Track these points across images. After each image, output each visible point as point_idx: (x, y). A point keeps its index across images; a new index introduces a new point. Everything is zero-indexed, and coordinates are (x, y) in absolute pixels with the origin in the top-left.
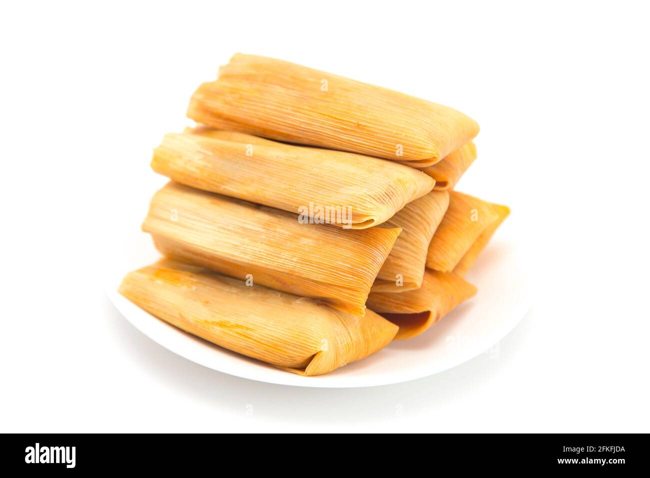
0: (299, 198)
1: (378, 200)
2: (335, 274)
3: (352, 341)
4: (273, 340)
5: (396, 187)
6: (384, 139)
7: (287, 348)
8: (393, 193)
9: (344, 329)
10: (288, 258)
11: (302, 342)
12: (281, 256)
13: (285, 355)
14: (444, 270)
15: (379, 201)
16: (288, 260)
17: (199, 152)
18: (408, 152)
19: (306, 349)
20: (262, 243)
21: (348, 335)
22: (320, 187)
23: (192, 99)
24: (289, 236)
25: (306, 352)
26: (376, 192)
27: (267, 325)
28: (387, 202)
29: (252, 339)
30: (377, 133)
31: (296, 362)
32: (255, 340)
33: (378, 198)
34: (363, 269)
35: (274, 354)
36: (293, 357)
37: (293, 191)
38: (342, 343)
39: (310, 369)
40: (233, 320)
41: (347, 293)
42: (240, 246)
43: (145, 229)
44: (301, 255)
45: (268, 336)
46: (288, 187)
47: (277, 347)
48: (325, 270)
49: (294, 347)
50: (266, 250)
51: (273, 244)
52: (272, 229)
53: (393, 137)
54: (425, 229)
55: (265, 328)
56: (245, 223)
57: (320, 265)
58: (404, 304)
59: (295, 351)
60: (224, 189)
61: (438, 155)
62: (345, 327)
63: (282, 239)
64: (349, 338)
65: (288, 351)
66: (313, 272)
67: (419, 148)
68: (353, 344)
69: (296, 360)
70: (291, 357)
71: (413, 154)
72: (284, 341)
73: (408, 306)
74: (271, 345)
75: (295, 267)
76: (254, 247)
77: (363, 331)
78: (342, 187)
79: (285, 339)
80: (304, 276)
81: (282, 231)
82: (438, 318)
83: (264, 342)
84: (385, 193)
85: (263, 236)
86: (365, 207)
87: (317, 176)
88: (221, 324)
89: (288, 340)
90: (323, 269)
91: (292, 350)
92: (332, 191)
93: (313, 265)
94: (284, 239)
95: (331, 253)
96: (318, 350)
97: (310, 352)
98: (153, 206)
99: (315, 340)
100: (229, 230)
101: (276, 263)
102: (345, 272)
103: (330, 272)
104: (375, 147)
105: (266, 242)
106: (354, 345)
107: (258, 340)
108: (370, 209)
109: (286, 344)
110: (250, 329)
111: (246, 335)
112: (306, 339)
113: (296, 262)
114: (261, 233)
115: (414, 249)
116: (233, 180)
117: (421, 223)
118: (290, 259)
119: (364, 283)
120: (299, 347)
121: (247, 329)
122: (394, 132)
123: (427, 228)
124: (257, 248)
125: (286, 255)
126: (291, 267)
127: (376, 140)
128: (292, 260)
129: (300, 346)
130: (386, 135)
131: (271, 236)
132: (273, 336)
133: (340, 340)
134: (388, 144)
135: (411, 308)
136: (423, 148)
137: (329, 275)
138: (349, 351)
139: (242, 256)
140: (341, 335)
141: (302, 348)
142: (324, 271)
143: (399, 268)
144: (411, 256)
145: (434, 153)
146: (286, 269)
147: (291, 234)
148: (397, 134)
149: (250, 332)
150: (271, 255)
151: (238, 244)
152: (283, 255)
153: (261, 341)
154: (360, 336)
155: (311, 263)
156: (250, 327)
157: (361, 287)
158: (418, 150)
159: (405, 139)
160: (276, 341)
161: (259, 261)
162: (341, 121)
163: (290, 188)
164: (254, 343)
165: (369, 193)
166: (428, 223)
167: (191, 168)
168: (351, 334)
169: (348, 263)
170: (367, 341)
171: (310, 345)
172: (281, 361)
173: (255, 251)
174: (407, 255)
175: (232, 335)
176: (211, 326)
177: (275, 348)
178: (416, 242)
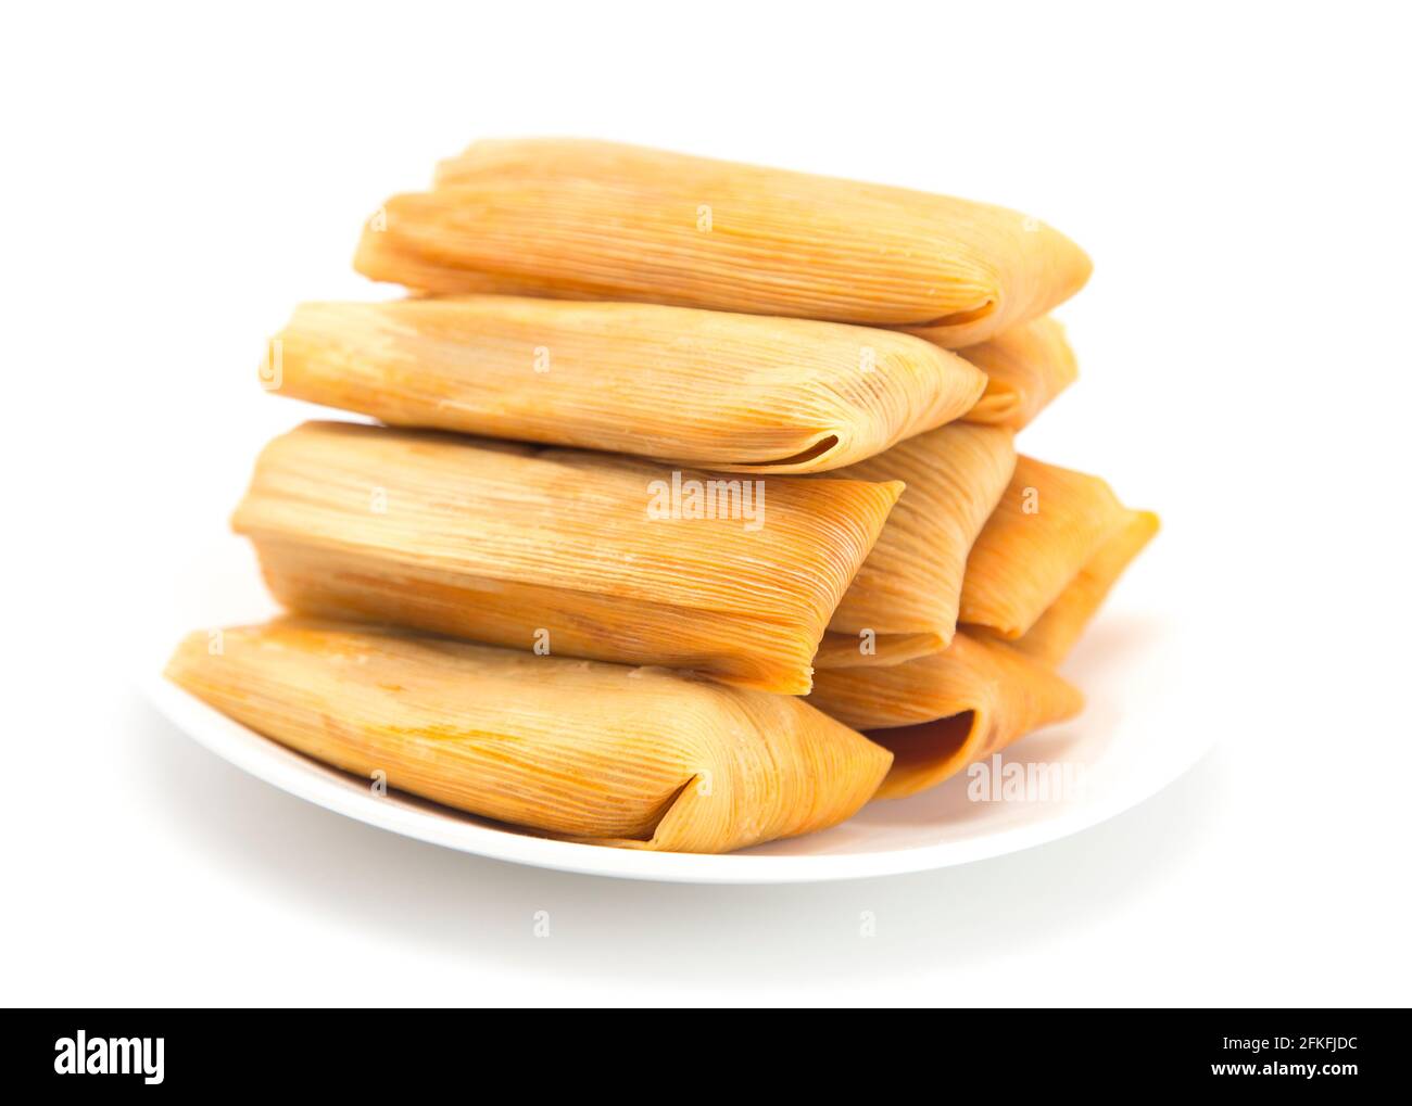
0: (640, 407)
1: (847, 397)
2: (733, 585)
3: (775, 769)
4: (572, 758)
5: (890, 371)
6: (856, 270)
7: (607, 777)
8: (884, 385)
9: (755, 735)
10: (611, 556)
11: (648, 755)
12: (593, 553)
13: (601, 797)
14: (1005, 627)
15: (850, 399)
16: (612, 560)
17: (384, 332)
18: (919, 295)
19: (658, 774)
20: (543, 528)
21: (766, 751)
22: (695, 376)
23: (368, 227)
24: (613, 506)
25: (658, 783)
26: (840, 377)
27: (553, 726)
28: (870, 403)
29: (515, 762)
30: (837, 257)
31: (629, 816)
32: (521, 765)
33: (847, 391)
34: (806, 572)
35: (571, 797)
36: (622, 801)
37: (627, 391)
38: (750, 769)
39: (663, 831)
40: (464, 722)
41: (764, 632)
42: (485, 541)
43: (240, 528)
44: (644, 545)
45: (557, 750)
46: (614, 384)
47: (580, 778)
48: (708, 576)
49: (624, 771)
50: (554, 543)
51: (572, 529)
52: (570, 495)
53: (882, 262)
54: (959, 508)
55: (547, 733)
56: (497, 488)
57: (694, 567)
58: (906, 696)
59: (627, 782)
60: (448, 408)
61: (996, 294)
62: (758, 730)
63: (596, 516)
64: (768, 758)
65: (612, 784)
66: (677, 584)
67: (947, 280)
68: (777, 776)
69: (630, 810)
70: (617, 800)
71: (933, 297)
72: (601, 758)
73: (916, 703)
74: (563, 772)
75: (630, 575)
76: (524, 538)
77: (804, 749)
78: (751, 371)
79: (603, 754)
80: (652, 597)
81: (594, 497)
82: (992, 735)
83: (544, 767)
84: (865, 382)
85: (546, 514)
86: (814, 409)
87: (688, 352)
88: (431, 733)
89: (609, 755)
90: (701, 576)
91: (619, 780)
92: (729, 382)
93: (677, 567)
94: (601, 515)
95: (724, 537)
96: (691, 772)
97: (668, 781)
98: (263, 467)
99: (681, 747)
100: (457, 509)
101: (577, 571)
102: (759, 581)
103: (720, 583)
104: (833, 293)
105: (552, 525)
106: (782, 779)
107: (532, 763)
108: (827, 413)
109: (602, 765)
110: (512, 737)
111: (499, 752)
112: (658, 748)
113: (631, 564)
114: (541, 506)
115: (930, 552)
116: (470, 385)
117: (948, 493)
118: (617, 557)
119: (810, 606)
120: (642, 770)
121: (501, 737)
122: (883, 249)
123: (965, 505)
124: (531, 539)
125: (604, 549)
126: (617, 576)
127: (835, 274)
128: (621, 559)
129: (643, 767)
130: (862, 260)
131: (566, 511)
132: (570, 750)
133: (746, 761)
134: (868, 282)
135: (924, 704)
136: (957, 281)
137: (720, 589)
138: (767, 792)
139: (490, 560)
140: (748, 747)
141: (649, 772)
142: (706, 581)
143: (894, 598)
144: (924, 569)
145: (986, 290)
146: (605, 585)
147: (618, 502)
148: (892, 254)
149: (511, 745)
150: (567, 553)
151: (481, 535)
152: (597, 551)
153: (538, 765)
154: (797, 760)
155: (670, 563)
156: (512, 732)
157: (800, 614)
158: (946, 286)
159: (912, 265)
160: (578, 759)
161: (536, 569)
162: (745, 238)
163: (617, 387)
164: (519, 773)
165: (822, 379)
166: (966, 495)
167: (363, 368)
168: (774, 749)
169: (768, 559)
170: (812, 774)
171: (667, 760)
172: (590, 818)
173: (525, 546)
174: (914, 565)
175: (462, 757)
176: (408, 738)
177: (575, 780)
178: (937, 536)
